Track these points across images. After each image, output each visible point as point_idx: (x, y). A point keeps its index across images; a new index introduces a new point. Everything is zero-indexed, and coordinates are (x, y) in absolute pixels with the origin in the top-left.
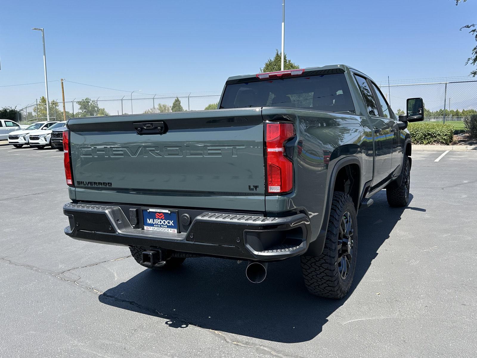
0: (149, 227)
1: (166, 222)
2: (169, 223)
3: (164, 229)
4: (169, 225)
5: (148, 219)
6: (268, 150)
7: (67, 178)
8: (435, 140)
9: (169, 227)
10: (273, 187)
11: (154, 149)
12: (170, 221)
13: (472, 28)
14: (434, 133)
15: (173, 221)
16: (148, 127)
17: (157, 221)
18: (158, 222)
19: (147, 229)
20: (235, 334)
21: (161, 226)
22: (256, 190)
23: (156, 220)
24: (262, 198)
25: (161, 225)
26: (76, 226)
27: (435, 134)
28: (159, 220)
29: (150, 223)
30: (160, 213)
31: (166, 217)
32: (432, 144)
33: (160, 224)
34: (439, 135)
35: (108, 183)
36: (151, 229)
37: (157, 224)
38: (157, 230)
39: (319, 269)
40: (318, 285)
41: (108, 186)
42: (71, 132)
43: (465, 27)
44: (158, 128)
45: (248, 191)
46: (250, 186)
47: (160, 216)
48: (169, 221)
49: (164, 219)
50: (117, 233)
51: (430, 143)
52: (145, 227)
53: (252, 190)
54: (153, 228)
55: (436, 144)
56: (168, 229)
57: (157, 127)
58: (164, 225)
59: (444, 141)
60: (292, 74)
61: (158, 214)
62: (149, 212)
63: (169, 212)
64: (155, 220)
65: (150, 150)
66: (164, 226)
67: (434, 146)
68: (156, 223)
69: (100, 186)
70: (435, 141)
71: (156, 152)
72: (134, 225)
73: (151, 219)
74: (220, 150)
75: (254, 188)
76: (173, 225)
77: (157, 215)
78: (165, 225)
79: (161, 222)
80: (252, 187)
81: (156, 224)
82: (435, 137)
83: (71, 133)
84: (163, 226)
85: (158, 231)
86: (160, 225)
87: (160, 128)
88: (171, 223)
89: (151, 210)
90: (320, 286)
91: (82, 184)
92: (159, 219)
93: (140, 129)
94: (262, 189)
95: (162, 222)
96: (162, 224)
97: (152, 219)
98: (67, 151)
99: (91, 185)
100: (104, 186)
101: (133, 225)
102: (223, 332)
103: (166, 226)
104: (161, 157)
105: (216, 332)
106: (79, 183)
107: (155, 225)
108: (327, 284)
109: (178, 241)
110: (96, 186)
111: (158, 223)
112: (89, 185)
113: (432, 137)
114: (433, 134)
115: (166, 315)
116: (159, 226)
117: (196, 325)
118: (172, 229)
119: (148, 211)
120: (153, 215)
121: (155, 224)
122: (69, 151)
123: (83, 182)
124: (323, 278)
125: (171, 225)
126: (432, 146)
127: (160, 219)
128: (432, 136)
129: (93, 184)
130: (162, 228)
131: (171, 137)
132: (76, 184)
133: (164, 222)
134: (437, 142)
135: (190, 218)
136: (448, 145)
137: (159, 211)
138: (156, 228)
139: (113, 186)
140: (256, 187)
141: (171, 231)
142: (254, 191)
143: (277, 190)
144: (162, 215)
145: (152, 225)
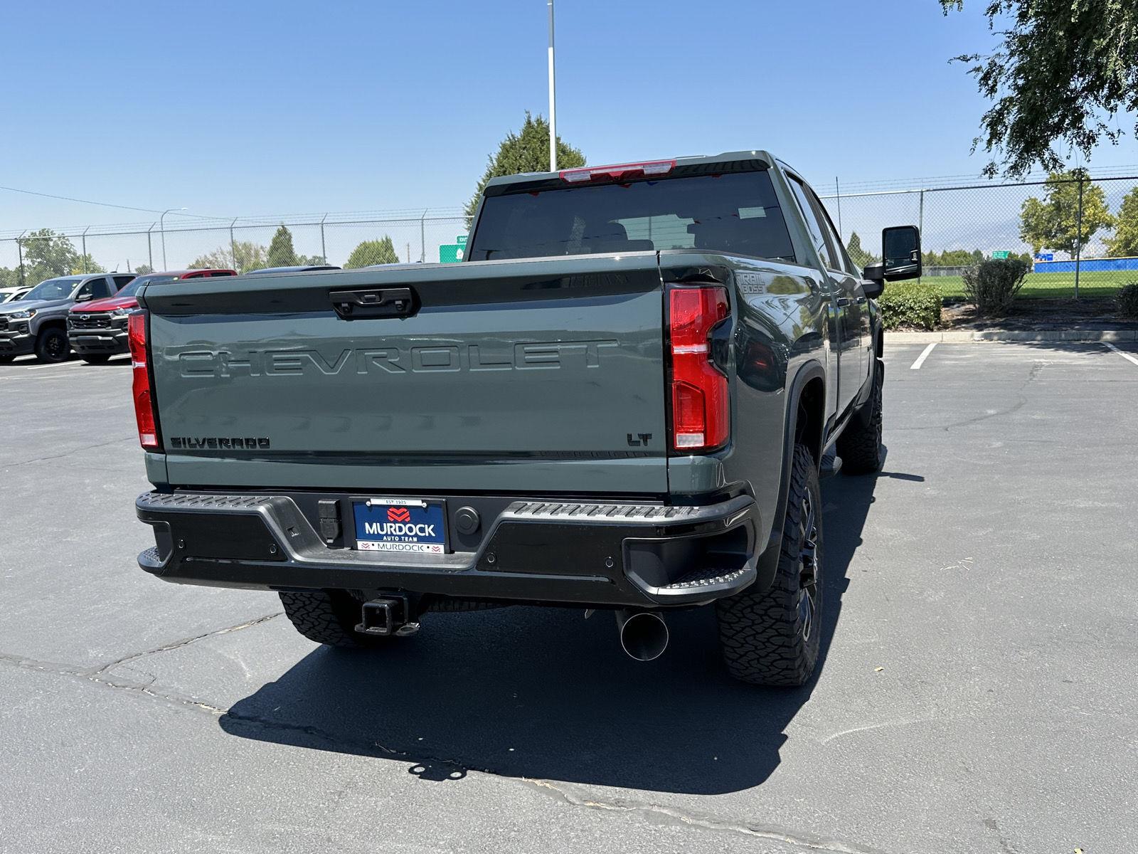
0: (370, 543)
1: (416, 529)
3: (411, 545)
4: (423, 534)
5: (367, 525)
6: (675, 351)
7: (143, 429)
8: (902, 319)
9: (421, 540)
10: (685, 436)
11: (385, 353)
12: (426, 526)
13: (973, 64)
14: (901, 305)
15: (432, 526)
16: (368, 300)
17: (391, 527)
18: (395, 530)
19: (364, 549)
20: (585, 785)
21: (403, 538)
22: (646, 445)
23: (389, 525)
24: (661, 461)
25: (403, 536)
26: (176, 551)
27: (902, 307)
28: (397, 525)
29: (372, 532)
30: (398, 507)
31: (416, 515)
32: (896, 330)
33: (398, 533)
34: (911, 308)
35: (260, 441)
36: (376, 548)
37: (392, 534)
38: (392, 550)
39: (761, 621)
40: (758, 657)
41: (258, 448)
42: (151, 317)
44: (397, 302)
45: (625, 447)
46: (630, 436)
47: (399, 516)
48: (423, 526)
49: (409, 523)
50: (293, 561)
51: (891, 329)
52: (360, 544)
53: (637, 445)
54: (381, 544)
55: (904, 329)
56: (420, 545)
57: (394, 302)
58: (409, 536)
59: (922, 323)
60: (645, 172)
61: (395, 510)
62: (371, 505)
63: (425, 505)
64: (385, 524)
65: (374, 357)
66: (411, 539)
67: (901, 333)
68: (389, 533)
69: (238, 448)
70: (902, 323)
71: (390, 360)
72: (331, 539)
73: (374, 524)
74: (556, 352)
75: (642, 441)
76: (433, 535)
77: (392, 512)
78: (412, 537)
79: (401, 529)
80: (635, 438)
81: (389, 535)
82: (904, 313)
83: (154, 318)
84: (406, 538)
85: (395, 550)
86: (400, 536)
87: (400, 302)
88: (429, 530)
89: (376, 501)
90: (761, 660)
91: (184, 443)
92: (395, 522)
93: (346, 305)
94: (659, 442)
95: (405, 529)
96: (405, 535)
97: (378, 524)
98: (142, 365)
99: (212, 447)
100: (248, 448)
101: (328, 538)
102: (556, 782)
103: (415, 539)
104: (404, 372)
105: (538, 782)
106: (176, 441)
107: (385, 538)
108: (779, 654)
109: (456, 573)
110: (224, 448)
111: (394, 533)
112: (206, 447)
113: (896, 314)
114: (899, 307)
115: (404, 754)
116: (397, 539)
117: (483, 771)
118: (431, 546)
119: (368, 503)
120: (381, 515)
121: (387, 535)
122: (147, 364)
123: (189, 440)
124: (771, 640)
125: (427, 535)
126: (897, 334)
127: (398, 522)
128: (895, 311)
129: (217, 443)
130: (404, 544)
131: (427, 323)
132: (168, 445)
133: (411, 530)
134: (908, 324)
135: (479, 516)
136: (932, 330)
137: (395, 502)
138: (388, 544)
139: (273, 447)
140: (646, 437)
141: (430, 550)
142: (642, 448)
143: (696, 442)
144: (404, 513)
145: (377, 537)
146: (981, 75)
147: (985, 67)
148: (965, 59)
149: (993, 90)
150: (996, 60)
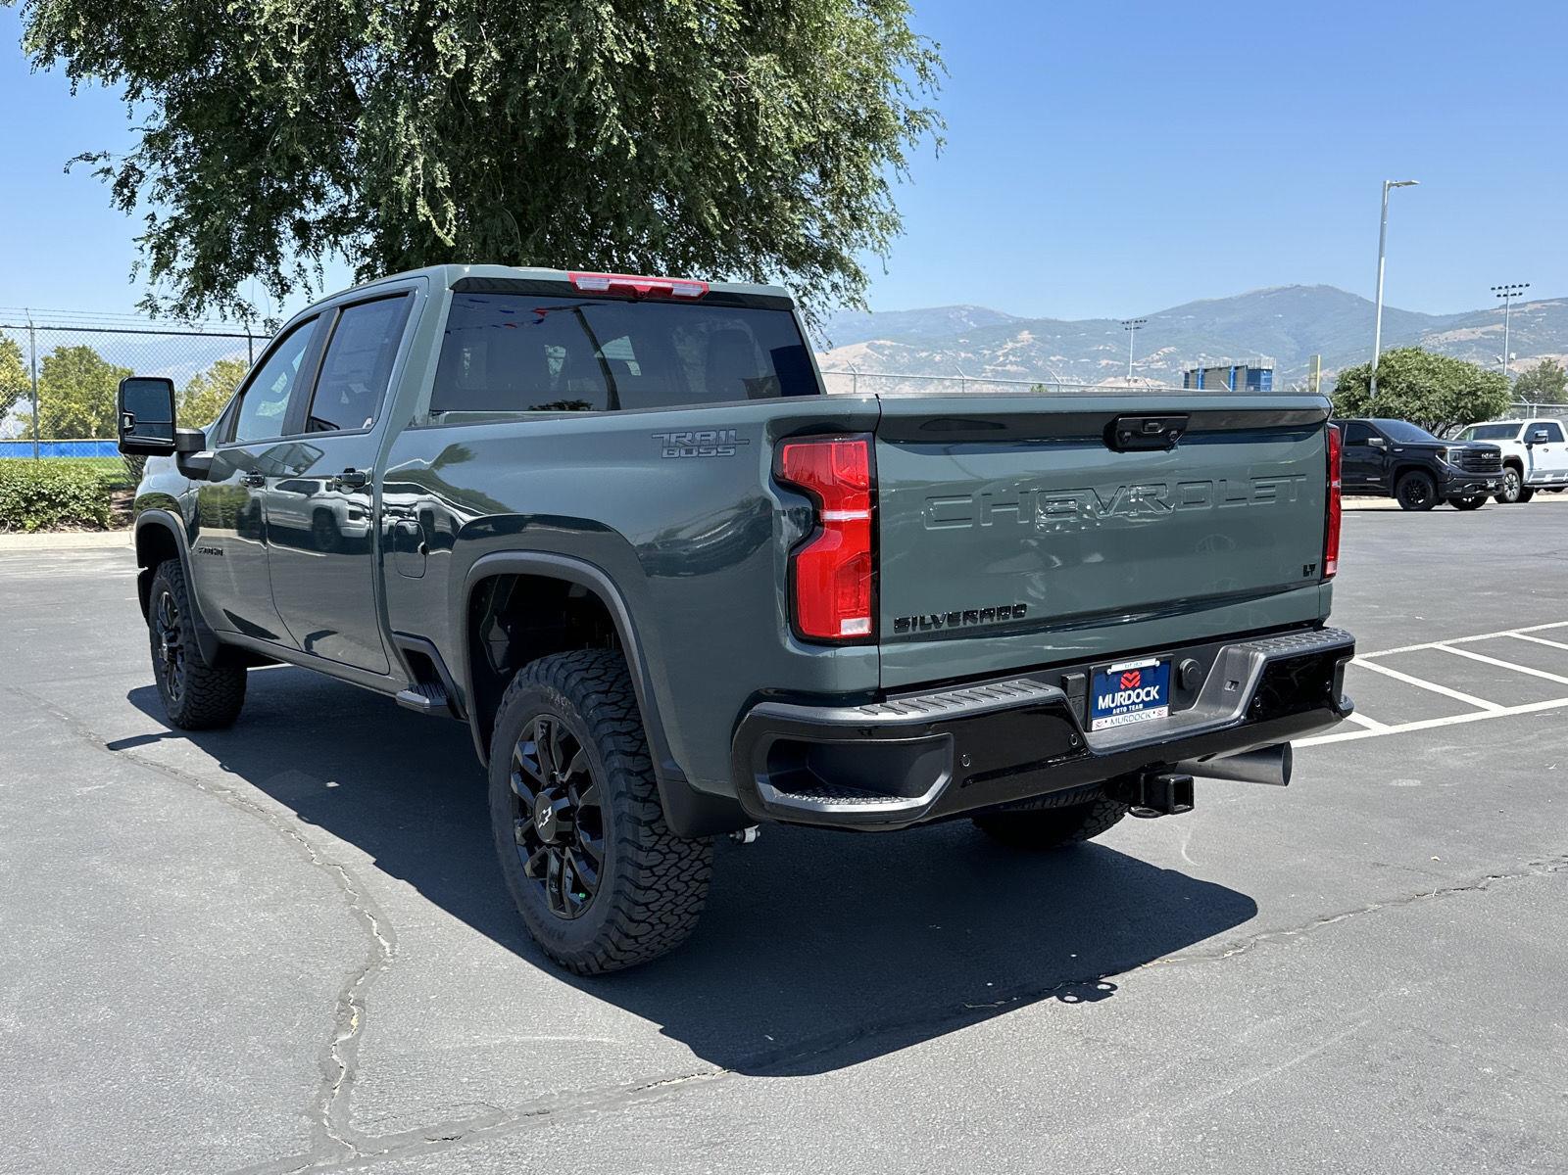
0: (1104, 720)
1: (1143, 695)
2: (1148, 694)
3: (1140, 713)
4: (1148, 699)
5: (1101, 699)
8: (63, 513)
9: (1147, 705)
10: (1329, 564)
11: (1154, 490)
12: (1152, 688)
13: (101, 163)
14: (60, 493)
15: (1157, 687)
16: (1151, 428)
17: (1122, 696)
18: (1125, 699)
19: (1099, 728)
21: (1131, 707)
22: (1312, 575)
23: (1120, 694)
25: (1130, 705)
26: (958, 772)
27: (62, 496)
28: (1128, 692)
29: (1104, 707)
30: (1131, 671)
31: (1146, 677)
32: (54, 529)
33: (1127, 702)
34: (75, 497)
35: (1016, 608)
36: (1108, 724)
37: (1122, 706)
38: (1124, 723)
41: (1011, 618)
42: (877, 445)
43: (81, 157)
44: (1173, 432)
45: (1302, 579)
46: (1305, 567)
48: (1149, 689)
49: (1138, 687)
51: (46, 527)
52: (1095, 723)
53: (1308, 575)
54: (1114, 718)
55: (66, 528)
57: (1169, 432)
59: (94, 518)
60: (674, 291)
61: (1129, 675)
62: (1111, 673)
63: (1158, 663)
64: (1117, 695)
65: (1146, 495)
66: (1137, 707)
67: (62, 534)
68: (1119, 704)
69: (987, 621)
70: (63, 519)
71: (1157, 498)
73: (1108, 696)
74: (1274, 486)
75: (1309, 571)
76: (1157, 697)
77: (1126, 678)
78: (1138, 704)
79: (1130, 697)
80: (1308, 568)
82: (64, 505)
83: (881, 447)
84: (1134, 707)
86: (1127, 706)
87: (1175, 432)
88: (1154, 693)
89: (1117, 667)
91: (915, 624)
92: (1125, 691)
93: (1128, 434)
96: (1134, 703)
97: (1111, 696)
98: (866, 515)
99: (956, 624)
100: (999, 619)
103: (1141, 706)
104: (1168, 511)
106: (901, 624)
107: (1114, 712)
110: (969, 624)
111: (1124, 704)
112: (945, 626)
113: (53, 505)
114: (57, 496)
116: (1125, 709)
118: (1157, 710)
119: (1109, 671)
120: (1114, 684)
121: (1116, 707)
123: (923, 618)
125: (1152, 698)
126: (55, 535)
128: (50, 500)
129: (961, 618)
130: (1134, 714)
131: (1185, 456)
133: (1138, 696)
134: (72, 520)
135: (1202, 667)
136: (106, 529)
137: (1133, 665)
138: (1121, 717)
139: (1032, 615)
140: (1313, 567)
141: (1155, 716)
142: (1309, 578)
144: (1136, 676)
145: (1108, 712)
146: (112, 181)
147: (118, 170)
148: (88, 157)
149: (129, 202)
150: (135, 161)
